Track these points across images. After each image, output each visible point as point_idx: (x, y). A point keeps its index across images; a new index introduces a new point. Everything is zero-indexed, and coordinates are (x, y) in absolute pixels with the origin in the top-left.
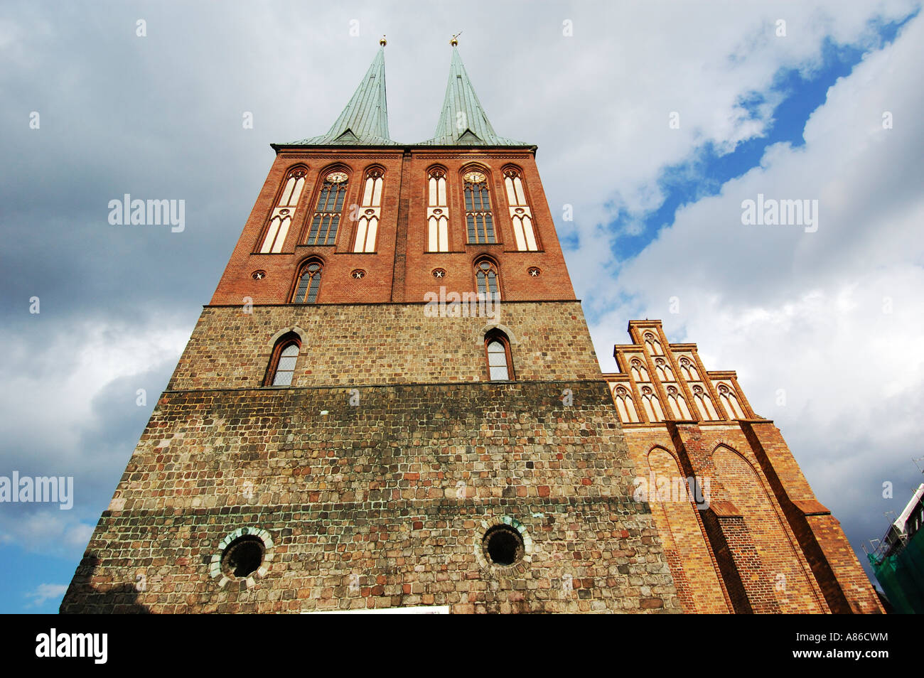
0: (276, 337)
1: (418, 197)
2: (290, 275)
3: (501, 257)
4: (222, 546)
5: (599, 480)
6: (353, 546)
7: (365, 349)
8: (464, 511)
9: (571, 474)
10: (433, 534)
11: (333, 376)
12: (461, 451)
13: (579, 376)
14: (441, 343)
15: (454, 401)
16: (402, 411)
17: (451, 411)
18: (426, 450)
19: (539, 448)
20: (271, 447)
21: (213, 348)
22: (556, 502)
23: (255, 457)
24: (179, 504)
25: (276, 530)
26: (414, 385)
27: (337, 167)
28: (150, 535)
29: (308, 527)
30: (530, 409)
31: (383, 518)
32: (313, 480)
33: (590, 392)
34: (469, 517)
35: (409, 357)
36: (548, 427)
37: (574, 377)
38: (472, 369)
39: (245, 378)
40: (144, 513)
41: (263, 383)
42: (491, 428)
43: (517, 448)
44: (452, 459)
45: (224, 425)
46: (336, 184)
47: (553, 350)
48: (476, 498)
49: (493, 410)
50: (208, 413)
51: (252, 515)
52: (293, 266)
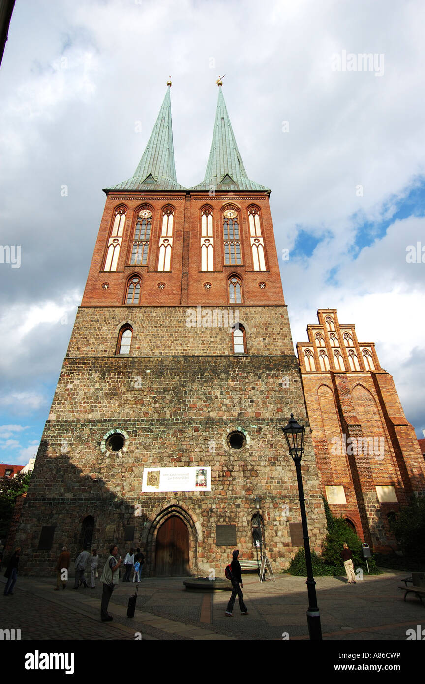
0: (119, 326)
1: (195, 231)
2: (123, 286)
3: (244, 275)
4: (105, 438)
5: (286, 410)
6: (166, 439)
7: (168, 334)
8: (219, 424)
9: (272, 406)
10: (204, 434)
11: (151, 350)
12: (218, 393)
13: (282, 353)
14: (208, 332)
15: (215, 366)
16: (188, 371)
17: (213, 372)
18: (200, 392)
19: (257, 392)
20: (123, 389)
21: (87, 332)
22: (263, 420)
23: (116, 394)
24: (82, 417)
25: (129, 430)
26: (194, 356)
27: (145, 206)
28: (70, 432)
29: (144, 429)
30: (254, 371)
31: (180, 426)
32: (145, 406)
33: (286, 362)
34: (221, 427)
35: (191, 340)
36: (262, 381)
37: (279, 353)
38: (225, 347)
39: (106, 351)
40: (66, 421)
41: (115, 354)
42: (233, 381)
43: (246, 392)
44: (213, 397)
45: (98, 377)
46: (144, 219)
47: (269, 337)
48: (225, 418)
49: (235, 371)
50: (90, 370)
51: (117, 423)
52: (124, 280)
